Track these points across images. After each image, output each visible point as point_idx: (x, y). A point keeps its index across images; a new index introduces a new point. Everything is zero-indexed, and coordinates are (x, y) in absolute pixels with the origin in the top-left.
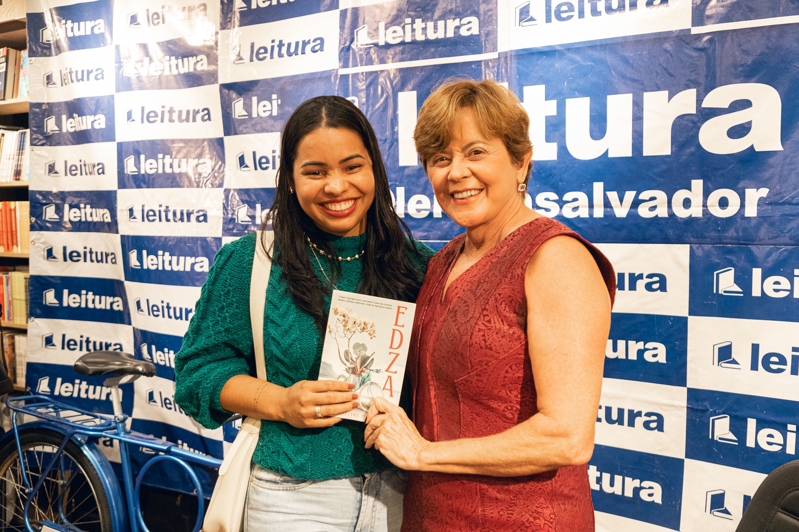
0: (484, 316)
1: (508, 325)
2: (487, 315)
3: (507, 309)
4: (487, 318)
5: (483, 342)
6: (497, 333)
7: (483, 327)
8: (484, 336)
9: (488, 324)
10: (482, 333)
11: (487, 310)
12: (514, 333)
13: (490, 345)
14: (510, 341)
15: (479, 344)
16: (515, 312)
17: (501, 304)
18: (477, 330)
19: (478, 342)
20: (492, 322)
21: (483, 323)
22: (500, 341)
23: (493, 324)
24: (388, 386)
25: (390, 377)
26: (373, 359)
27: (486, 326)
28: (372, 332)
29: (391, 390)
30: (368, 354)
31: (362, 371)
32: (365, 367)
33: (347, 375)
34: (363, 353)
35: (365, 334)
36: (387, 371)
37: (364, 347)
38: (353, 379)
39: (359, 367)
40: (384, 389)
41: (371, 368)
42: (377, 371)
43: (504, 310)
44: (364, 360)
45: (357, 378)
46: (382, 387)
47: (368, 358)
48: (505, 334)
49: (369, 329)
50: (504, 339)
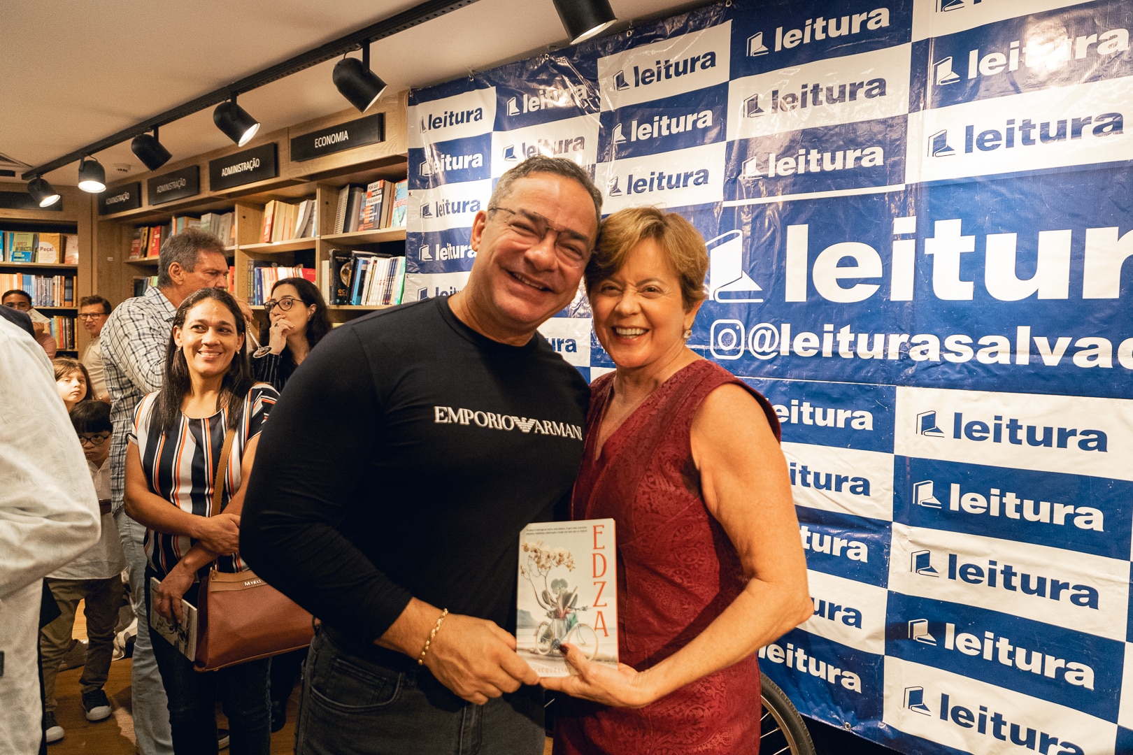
0: (648, 477)
1: (674, 486)
2: (651, 476)
3: (673, 469)
4: (651, 480)
5: (648, 506)
6: (663, 495)
7: (647, 490)
8: (649, 499)
9: (652, 486)
10: (646, 496)
11: (651, 470)
12: (681, 494)
13: (656, 508)
14: (677, 503)
15: (645, 508)
16: (681, 472)
17: (666, 464)
18: (641, 492)
19: (643, 505)
20: (657, 483)
21: (648, 486)
22: (667, 504)
23: (658, 486)
24: (600, 625)
25: (600, 613)
26: (576, 596)
27: (651, 488)
28: (569, 564)
29: (604, 628)
30: (569, 590)
31: (567, 613)
32: (569, 607)
33: (549, 621)
34: (564, 590)
35: (562, 567)
36: (595, 605)
37: (564, 583)
38: (556, 625)
39: (561, 608)
40: (596, 629)
41: (576, 607)
42: (584, 609)
43: (670, 470)
44: (566, 598)
45: (562, 623)
46: (593, 628)
47: (570, 595)
48: (672, 496)
49: (566, 560)
50: (671, 501)
